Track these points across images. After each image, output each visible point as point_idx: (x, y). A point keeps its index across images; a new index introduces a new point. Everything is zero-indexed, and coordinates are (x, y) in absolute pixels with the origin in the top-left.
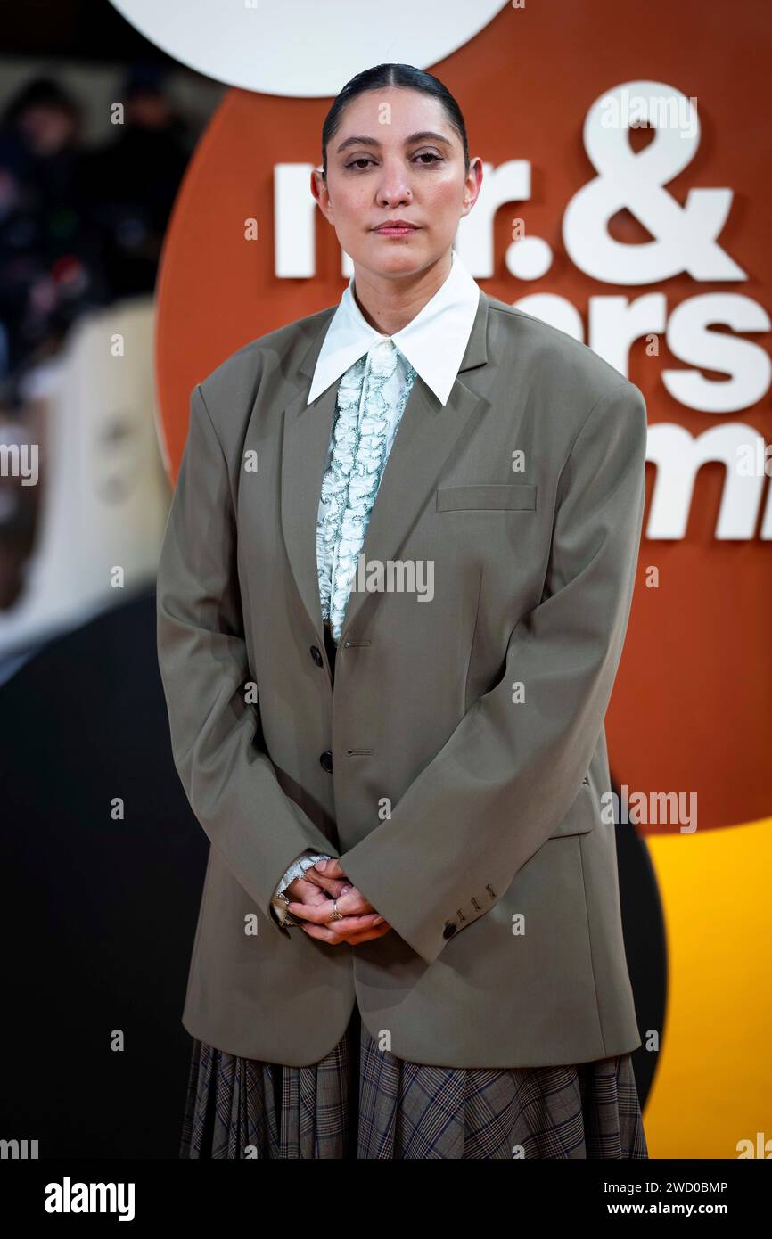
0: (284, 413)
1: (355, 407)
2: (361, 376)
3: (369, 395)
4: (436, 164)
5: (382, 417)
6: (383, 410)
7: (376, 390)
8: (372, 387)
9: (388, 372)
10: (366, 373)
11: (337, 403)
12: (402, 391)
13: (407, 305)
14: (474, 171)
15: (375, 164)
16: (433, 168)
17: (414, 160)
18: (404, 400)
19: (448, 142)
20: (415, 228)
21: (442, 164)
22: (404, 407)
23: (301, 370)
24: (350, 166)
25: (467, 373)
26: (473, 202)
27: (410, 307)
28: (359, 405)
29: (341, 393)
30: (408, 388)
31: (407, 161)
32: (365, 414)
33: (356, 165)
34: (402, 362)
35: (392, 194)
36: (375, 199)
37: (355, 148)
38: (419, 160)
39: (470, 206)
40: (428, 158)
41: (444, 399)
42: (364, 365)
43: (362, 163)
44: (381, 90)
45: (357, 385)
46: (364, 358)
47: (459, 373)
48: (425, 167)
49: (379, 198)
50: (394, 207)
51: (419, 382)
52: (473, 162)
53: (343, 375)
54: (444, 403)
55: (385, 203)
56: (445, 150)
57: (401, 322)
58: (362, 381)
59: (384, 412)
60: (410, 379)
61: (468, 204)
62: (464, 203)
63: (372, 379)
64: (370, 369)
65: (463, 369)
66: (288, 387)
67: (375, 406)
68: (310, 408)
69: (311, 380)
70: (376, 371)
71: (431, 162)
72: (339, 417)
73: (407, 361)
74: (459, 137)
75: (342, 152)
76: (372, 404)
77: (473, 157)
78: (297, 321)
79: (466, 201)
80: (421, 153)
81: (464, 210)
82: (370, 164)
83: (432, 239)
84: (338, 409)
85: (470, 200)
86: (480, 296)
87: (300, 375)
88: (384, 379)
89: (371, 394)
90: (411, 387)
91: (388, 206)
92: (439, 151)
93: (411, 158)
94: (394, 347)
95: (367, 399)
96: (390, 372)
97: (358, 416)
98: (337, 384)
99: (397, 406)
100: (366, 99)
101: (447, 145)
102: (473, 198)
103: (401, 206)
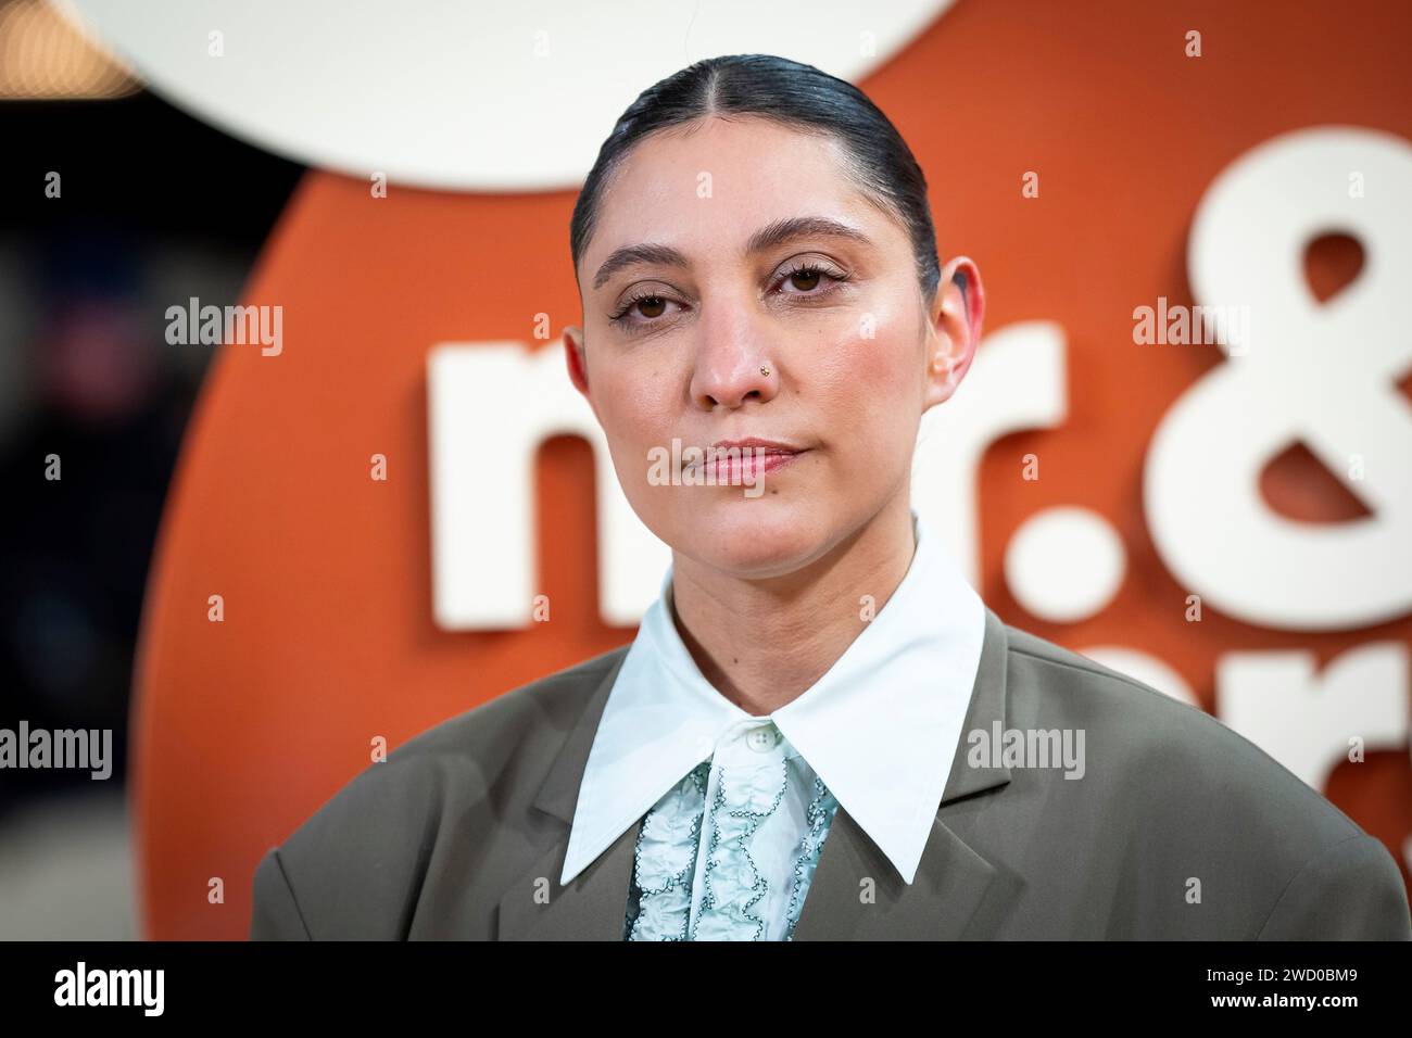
0: (497, 911)
1: (679, 892)
2: (696, 812)
3: (714, 858)
4: (828, 294)
5: (749, 912)
6: (755, 894)
7: (734, 845)
8: (724, 836)
9: (764, 802)
10: (709, 804)
11: (634, 879)
12: (798, 850)
13: (810, 635)
14: (956, 290)
15: (685, 307)
16: (822, 302)
17: (777, 288)
18: (805, 871)
19: (860, 237)
20: (794, 452)
21: (849, 291)
22: (804, 887)
23: (537, 805)
24: (623, 316)
25: (958, 806)
26: (961, 368)
27: (815, 641)
28: (690, 883)
29: (644, 855)
30: (813, 843)
31: (760, 294)
32: (707, 904)
33: (637, 313)
34: (802, 778)
35: (728, 377)
36: (687, 391)
37: (633, 273)
38: (788, 286)
39: (952, 378)
40: (807, 278)
41: (907, 865)
42: (704, 785)
43: (652, 305)
44: (685, 127)
45: (684, 834)
46: (703, 770)
47: (943, 805)
48: (802, 303)
49: (695, 391)
50: (735, 408)
51: (844, 823)
52: (949, 271)
53: (651, 811)
54: (909, 878)
55: (710, 401)
56: (853, 258)
57: (795, 678)
58: (699, 823)
59: (755, 900)
60: (820, 820)
61: (944, 373)
62: (931, 371)
63: (723, 819)
64: (719, 794)
65: (953, 795)
66: (508, 844)
67: (730, 885)
68: (566, 894)
69: (567, 827)
70: (734, 798)
71: (817, 290)
72: (638, 912)
73: (813, 773)
74: (893, 221)
75: (605, 285)
76: (724, 879)
77: (949, 259)
78: (525, 686)
79: (937, 368)
80: (788, 268)
81: (935, 391)
82: (670, 307)
83: (841, 476)
84: (636, 893)
85: (950, 363)
86: (988, 622)
87: (538, 816)
88: (757, 818)
89: (721, 855)
90: (823, 837)
91: (719, 409)
92: (834, 259)
93: (770, 285)
94: (779, 739)
95: (711, 866)
96: (771, 801)
97: (688, 911)
98: (635, 832)
99: (787, 887)
100: (659, 150)
101: (858, 245)
102: (961, 357)
103: (751, 405)
